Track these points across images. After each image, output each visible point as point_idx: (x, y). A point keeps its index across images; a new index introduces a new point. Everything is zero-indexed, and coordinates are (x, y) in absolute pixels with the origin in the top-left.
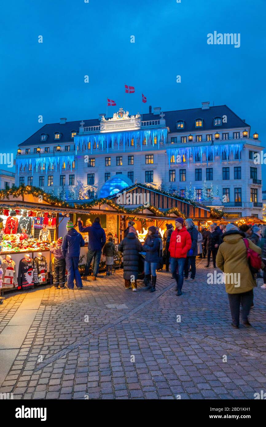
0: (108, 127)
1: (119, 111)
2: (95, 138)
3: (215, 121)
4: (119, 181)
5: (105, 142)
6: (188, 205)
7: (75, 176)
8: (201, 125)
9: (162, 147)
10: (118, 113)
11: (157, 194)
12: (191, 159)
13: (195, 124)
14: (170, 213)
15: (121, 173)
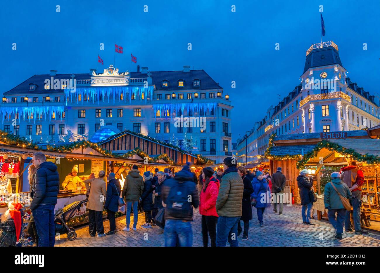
0: (98, 81)
1: (110, 68)
2: (86, 90)
3: (195, 83)
4: (109, 132)
5: (96, 95)
6: (176, 152)
7: (65, 126)
8: (182, 85)
9: (149, 102)
10: (108, 69)
11: (146, 141)
12: (174, 114)
13: (177, 84)
14: (160, 159)
15: (111, 124)
